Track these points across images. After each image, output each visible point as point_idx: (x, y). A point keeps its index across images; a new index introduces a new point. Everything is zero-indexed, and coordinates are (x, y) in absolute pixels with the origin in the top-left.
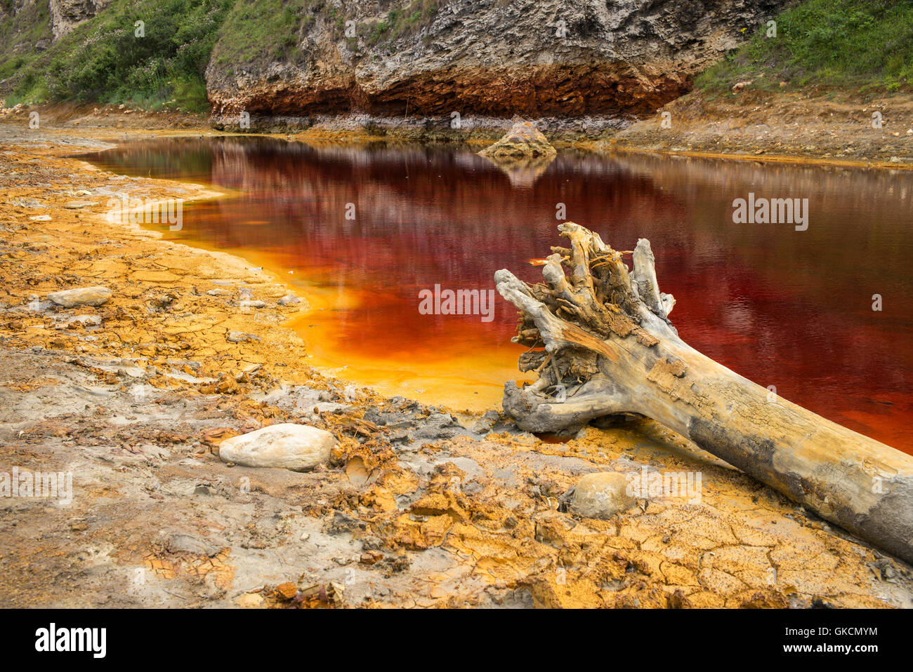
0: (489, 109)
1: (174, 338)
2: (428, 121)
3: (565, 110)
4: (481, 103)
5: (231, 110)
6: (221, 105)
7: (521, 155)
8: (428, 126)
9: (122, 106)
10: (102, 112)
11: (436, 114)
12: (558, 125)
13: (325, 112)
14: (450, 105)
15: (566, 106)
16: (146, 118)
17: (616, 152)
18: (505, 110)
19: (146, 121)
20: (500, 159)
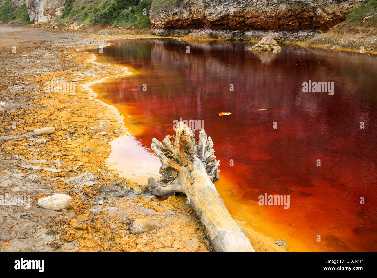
0: (259, 28)
1: (64, 150)
2: (234, 32)
3: (290, 28)
4: (255, 25)
5: (158, 27)
6: (154, 25)
7: (266, 50)
8: (234, 35)
9: (118, 25)
10: (111, 28)
11: (237, 30)
12: (287, 35)
13: (194, 28)
14: (243, 26)
15: (291, 26)
16: (126, 30)
17: (310, 47)
18: (265, 28)
19: (126, 32)
20: (256, 52)
